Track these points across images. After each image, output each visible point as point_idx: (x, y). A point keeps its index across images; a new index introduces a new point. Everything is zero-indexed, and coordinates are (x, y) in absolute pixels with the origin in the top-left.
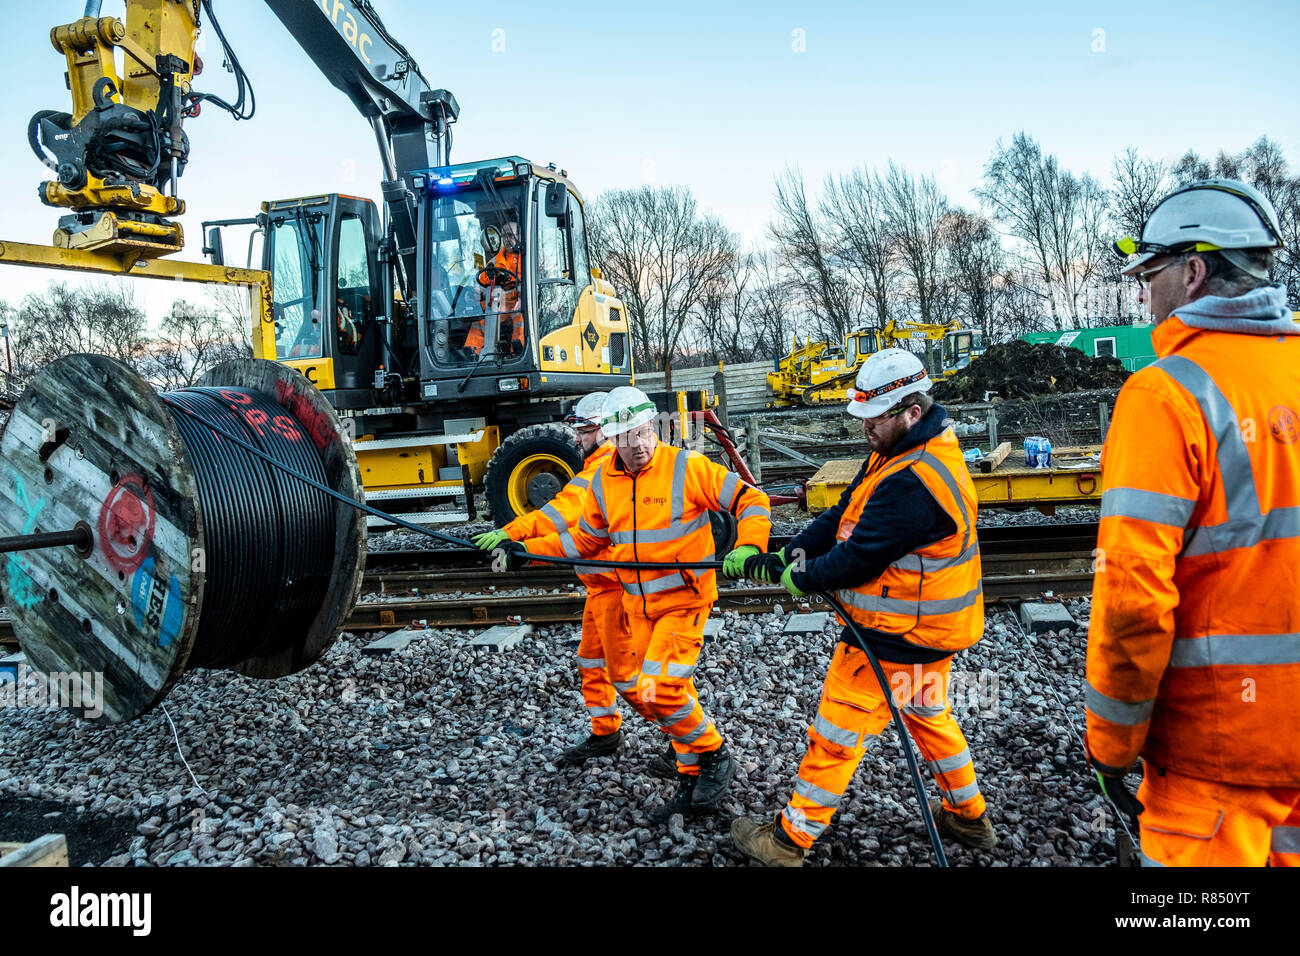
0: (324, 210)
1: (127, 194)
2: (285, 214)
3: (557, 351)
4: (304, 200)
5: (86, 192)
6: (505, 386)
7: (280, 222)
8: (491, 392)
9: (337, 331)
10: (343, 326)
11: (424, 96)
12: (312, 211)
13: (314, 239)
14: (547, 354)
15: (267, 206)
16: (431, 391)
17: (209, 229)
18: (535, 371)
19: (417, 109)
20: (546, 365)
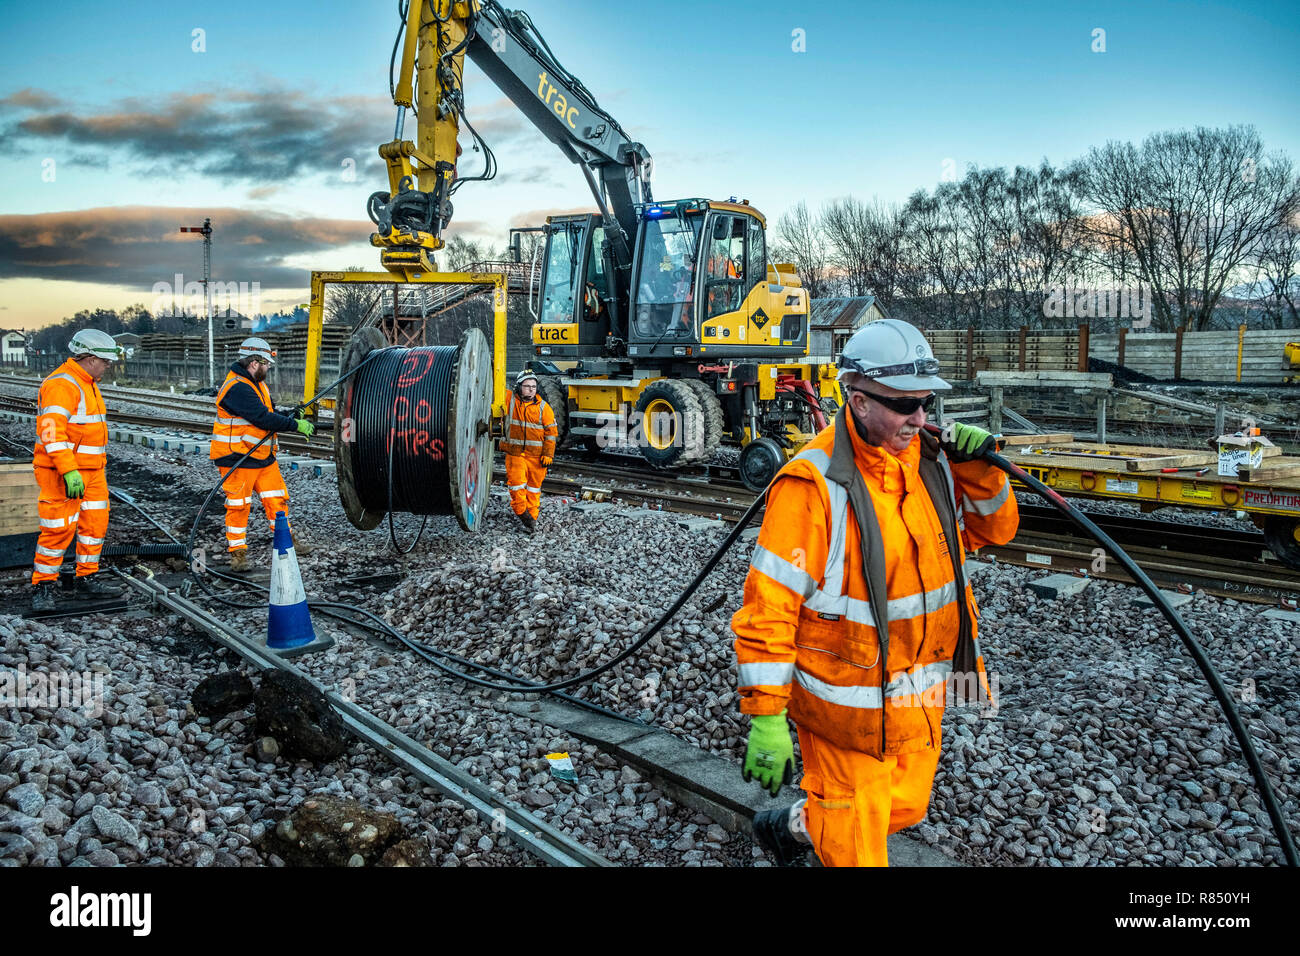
0: (584, 224)
1: (410, 237)
2: (560, 225)
3: (720, 330)
4: (572, 216)
5: (391, 237)
6: (678, 352)
7: (556, 231)
8: (669, 355)
9: (584, 306)
10: (588, 302)
11: (622, 147)
12: (577, 224)
13: (576, 242)
14: (709, 332)
15: (550, 219)
16: (633, 351)
17: (514, 233)
18: (698, 344)
19: (615, 157)
20: (706, 340)
